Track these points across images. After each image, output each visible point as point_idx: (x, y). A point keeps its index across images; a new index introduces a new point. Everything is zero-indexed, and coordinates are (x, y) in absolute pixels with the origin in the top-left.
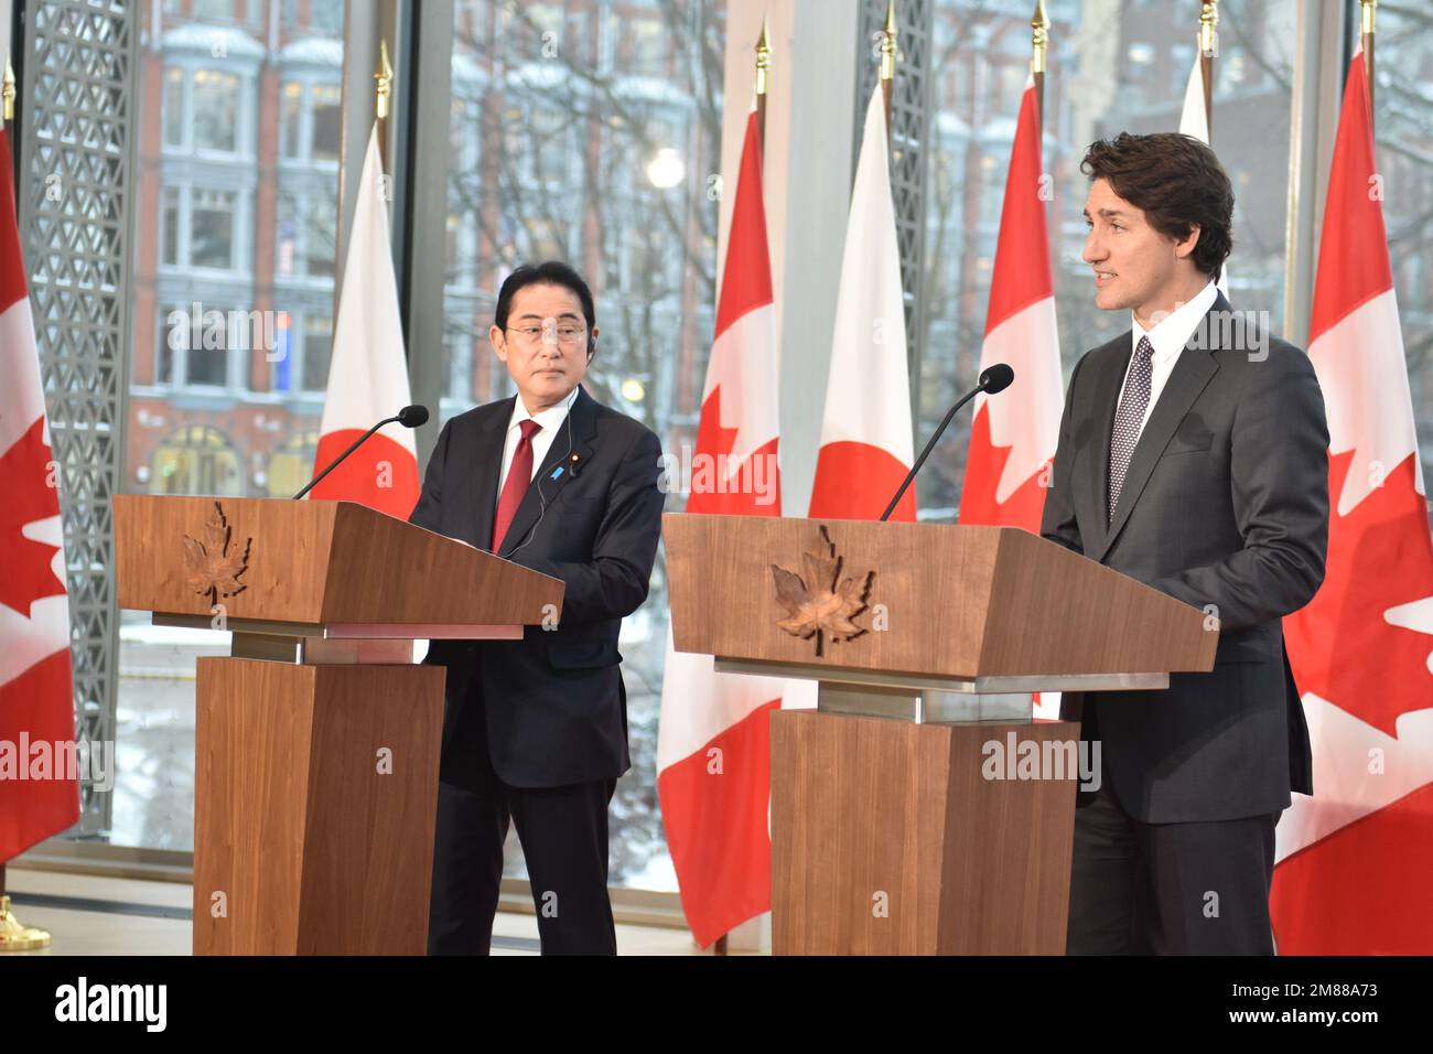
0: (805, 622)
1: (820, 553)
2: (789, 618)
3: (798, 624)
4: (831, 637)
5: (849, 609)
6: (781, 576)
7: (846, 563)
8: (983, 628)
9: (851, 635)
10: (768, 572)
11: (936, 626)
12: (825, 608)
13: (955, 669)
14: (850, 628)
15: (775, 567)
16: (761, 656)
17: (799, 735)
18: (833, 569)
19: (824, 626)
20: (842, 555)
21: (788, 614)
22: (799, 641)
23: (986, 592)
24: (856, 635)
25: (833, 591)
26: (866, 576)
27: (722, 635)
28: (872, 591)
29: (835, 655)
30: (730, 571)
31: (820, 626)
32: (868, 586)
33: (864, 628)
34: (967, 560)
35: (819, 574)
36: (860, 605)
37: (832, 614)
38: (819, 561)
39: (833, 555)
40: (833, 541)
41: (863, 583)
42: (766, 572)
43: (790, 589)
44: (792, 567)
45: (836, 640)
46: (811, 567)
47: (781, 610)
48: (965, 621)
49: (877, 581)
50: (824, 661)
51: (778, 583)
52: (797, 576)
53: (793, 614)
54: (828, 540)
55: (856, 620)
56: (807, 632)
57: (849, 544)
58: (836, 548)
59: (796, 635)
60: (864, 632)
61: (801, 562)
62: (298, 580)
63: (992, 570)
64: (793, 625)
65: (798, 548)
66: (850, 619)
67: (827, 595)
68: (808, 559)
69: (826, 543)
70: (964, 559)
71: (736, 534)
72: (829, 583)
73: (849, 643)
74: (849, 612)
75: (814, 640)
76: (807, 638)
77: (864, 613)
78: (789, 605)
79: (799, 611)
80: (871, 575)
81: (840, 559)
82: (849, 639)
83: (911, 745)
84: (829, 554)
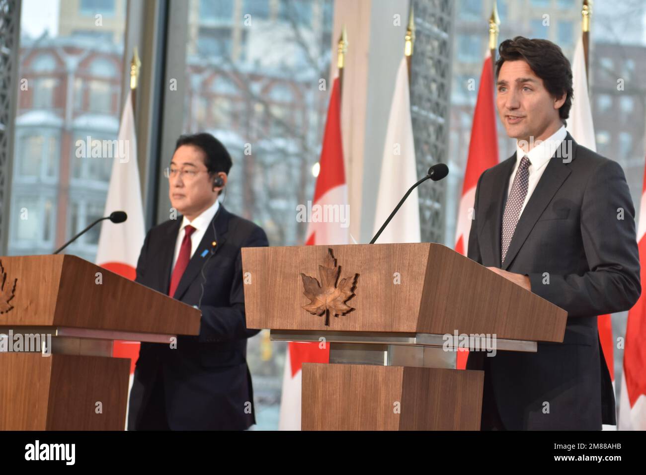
0: (319, 306)
1: (328, 265)
2: (310, 304)
3: (316, 307)
4: (334, 314)
5: (344, 296)
6: (307, 280)
7: (343, 270)
8: (419, 303)
9: (345, 312)
10: (300, 278)
11: (393, 303)
12: (331, 297)
13: (404, 328)
14: (345, 308)
15: (303, 275)
16: (295, 328)
17: (318, 376)
18: (335, 273)
19: (330, 307)
20: (341, 265)
21: (310, 302)
22: (316, 317)
23: (422, 282)
24: (348, 312)
25: (336, 287)
26: (354, 277)
27: (273, 317)
28: (357, 285)
29: (337, 324)
30: (278, 279)
31: (328, 308)
32: (355, 282)
33: (353, 307)
34: (411, 264)
35: (327, 277)
36: (350, 293)
37: (335, 300)
38: (328, 269)
39: (336, 266)
40: (336, 258)
41: (352, 280)
42: (299, 278)
43: (311, 287)
44: (314, 274)
45: (336, 315)
46: (323, 273)
47: (306, 301)
48: (409, 300)
49: (360, 279)
50: (329, 328)
51: (305, 284)
52: (315, 279)
53: (313, 301)
54: (333, 257)
55: (348, 303)
56: (320, 312)
57: (345, 258)
58: (338, 261)
59: (315, 314)
60: (352, 309)
61: (318, 271)
62: (42, 301)
63: (425, 268)
64: (313, 308)
65: (316, 263)
66: (345, 302)
67: (332, 289)
68: (322, 268)
69: (332, 259)
70: (409, 263)
71: (282, 257)
72: (333, 282)
73: (344, 317)
74: (344, 299)
75: (324, 316)
76: (321, 315)
77: (353, 299)
78: (311, 296)
79: (317, 299)
80: (357, 275)
81: (340, 267)
82: (344, 314)
83: (380, 379)
84: (334, 265)
